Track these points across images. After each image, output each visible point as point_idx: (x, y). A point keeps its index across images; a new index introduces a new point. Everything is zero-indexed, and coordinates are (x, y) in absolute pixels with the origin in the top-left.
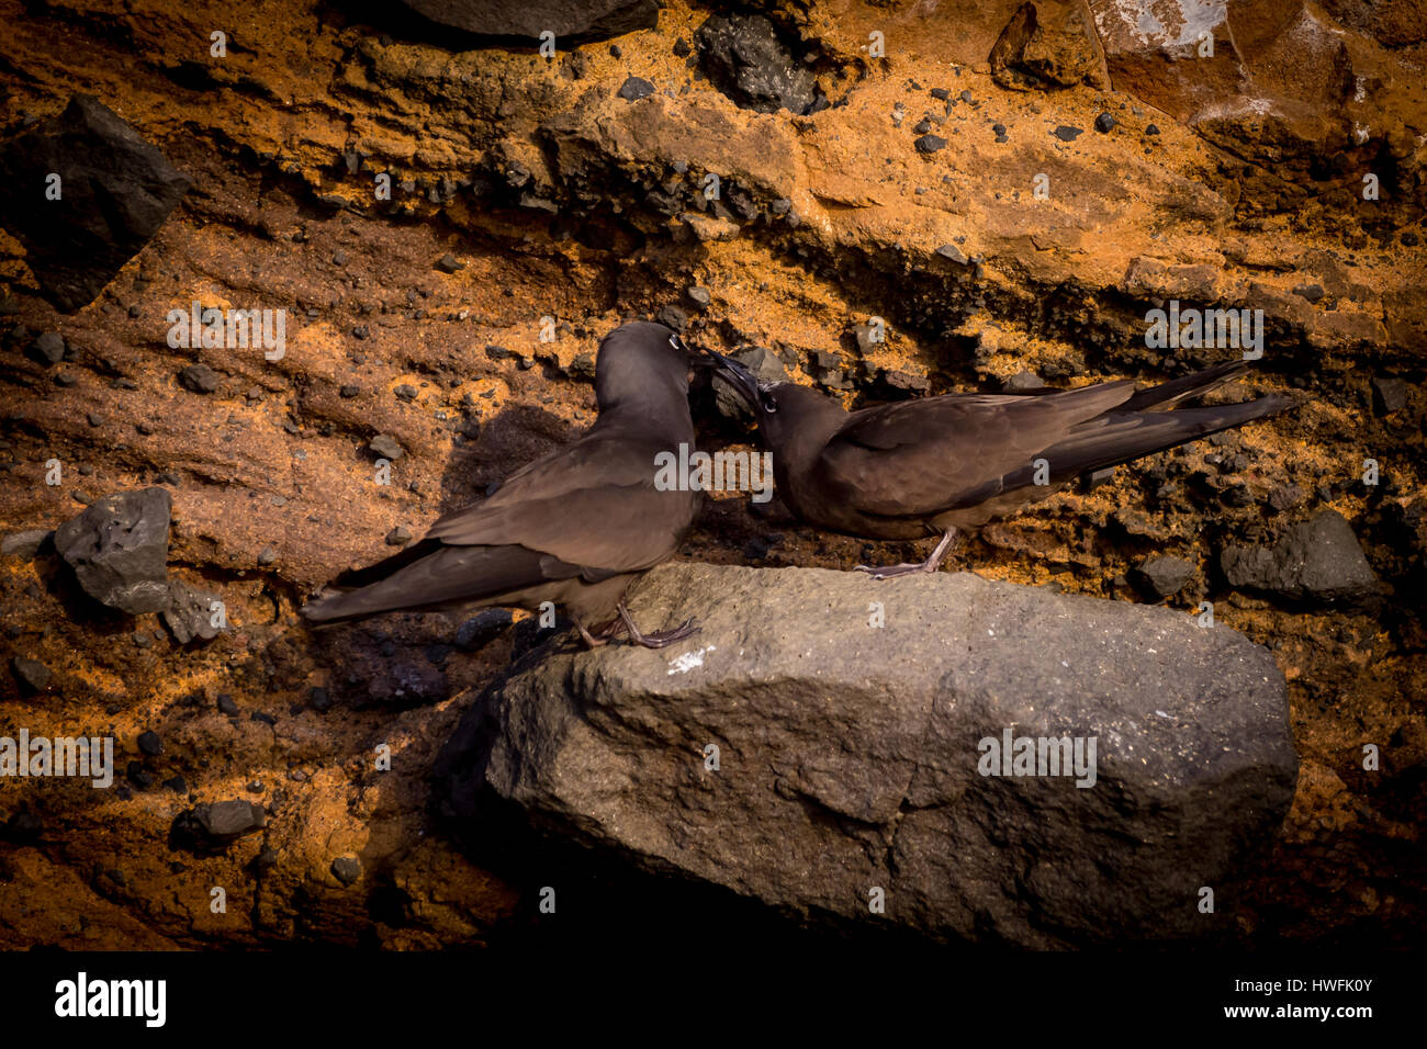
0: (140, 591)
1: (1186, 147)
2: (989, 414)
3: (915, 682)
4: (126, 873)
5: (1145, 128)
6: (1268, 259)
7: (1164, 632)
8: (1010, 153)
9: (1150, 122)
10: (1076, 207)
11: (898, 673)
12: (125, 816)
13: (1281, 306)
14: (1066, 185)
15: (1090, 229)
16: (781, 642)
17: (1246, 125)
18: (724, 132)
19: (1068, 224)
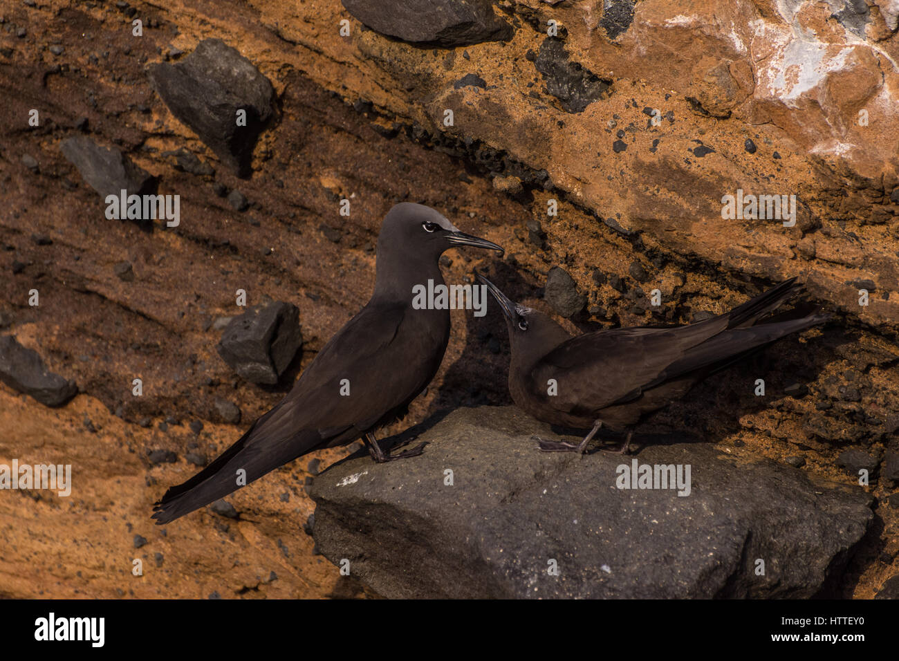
0: (252, 369)
1: (799, 170)
2: (632, 342)
3: (456, 518)
4: (290, 549)
5: (772, 153)
6: (835, 257)
7: (675, 509)
8: (656, 160)
9: (775, 150)
10: (691, 204)
11: (446, 510)
12: (284, 512)
13: (826, 292)
14: (688, 188)
15: (697, 220)
16: (387, 477)
17: (828, 160)
18: (502, 120)
19: (681, 215)
